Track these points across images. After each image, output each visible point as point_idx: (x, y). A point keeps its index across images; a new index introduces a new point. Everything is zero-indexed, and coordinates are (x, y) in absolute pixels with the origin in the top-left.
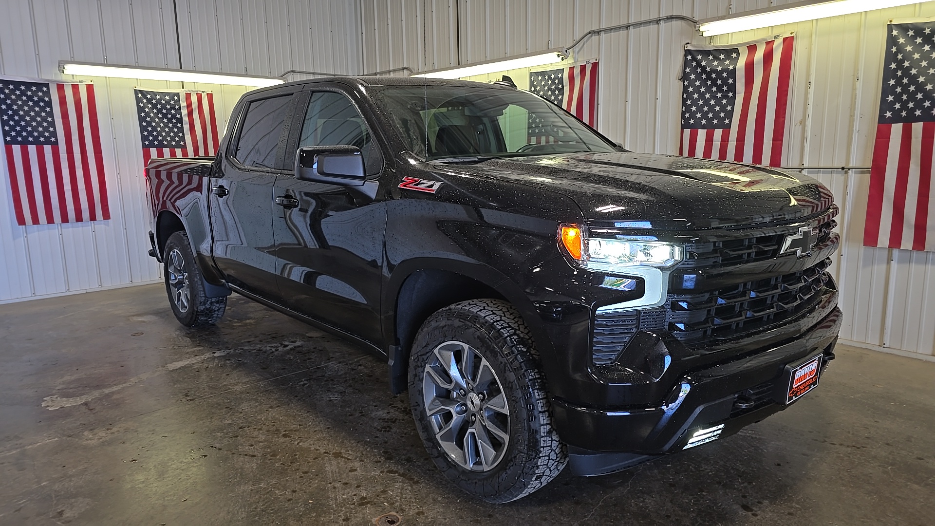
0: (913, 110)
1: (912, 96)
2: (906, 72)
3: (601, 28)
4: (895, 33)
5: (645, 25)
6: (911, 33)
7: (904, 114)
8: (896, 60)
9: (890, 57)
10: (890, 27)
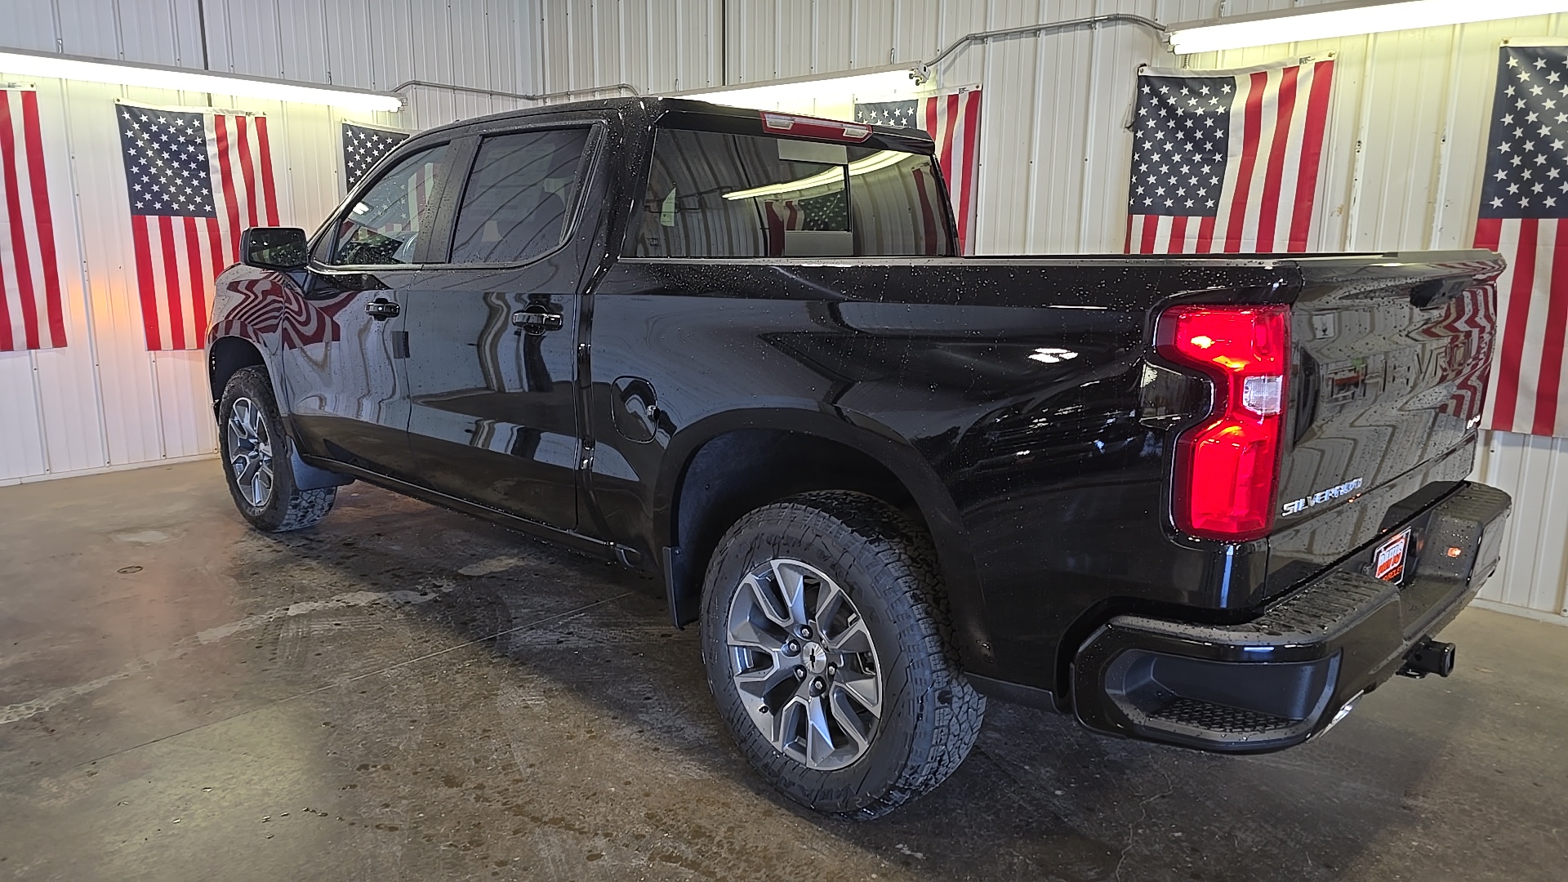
0: (1542, 196)
1: (1540, 174)
2: (1531, 131)
3: (988, 30)
4: (1513, 62)
5: (1066, 29)
6: (1540, 64)
7: (1524, 202)
8: (1512, 110)
9: (1502, 104)
10: (1505, 53)
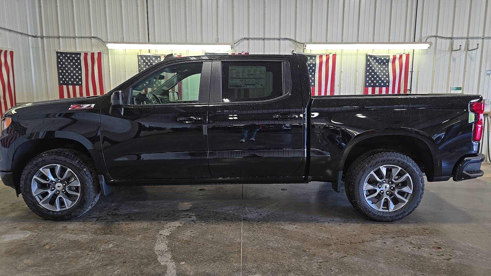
0: (376, 83)
1: (375, 79)
2: (373, 71)
3: (250, 37)
4: (369, 58)
6: (373, 58)
7: (372, 84)
8: (369, 67)
9: (367, 66)
10: (367, 56)
